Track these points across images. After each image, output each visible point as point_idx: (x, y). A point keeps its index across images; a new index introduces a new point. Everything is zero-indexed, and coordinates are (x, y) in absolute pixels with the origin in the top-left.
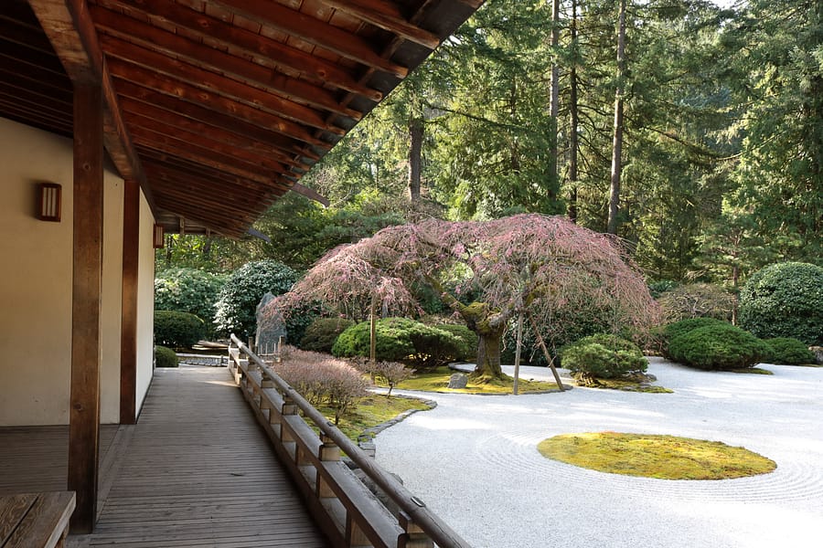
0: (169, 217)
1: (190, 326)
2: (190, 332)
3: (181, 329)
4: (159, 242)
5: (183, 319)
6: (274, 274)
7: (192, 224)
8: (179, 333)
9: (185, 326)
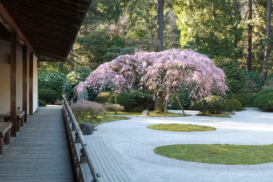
0: (42, 57)
1: (53, 95)
2: (52, 97)
3: (49, 96)
4: (39, 66)
5: (50, 92)
6: (85, 73)
7: (50, 59)
8: (48, 97)
9: (50, 95)
